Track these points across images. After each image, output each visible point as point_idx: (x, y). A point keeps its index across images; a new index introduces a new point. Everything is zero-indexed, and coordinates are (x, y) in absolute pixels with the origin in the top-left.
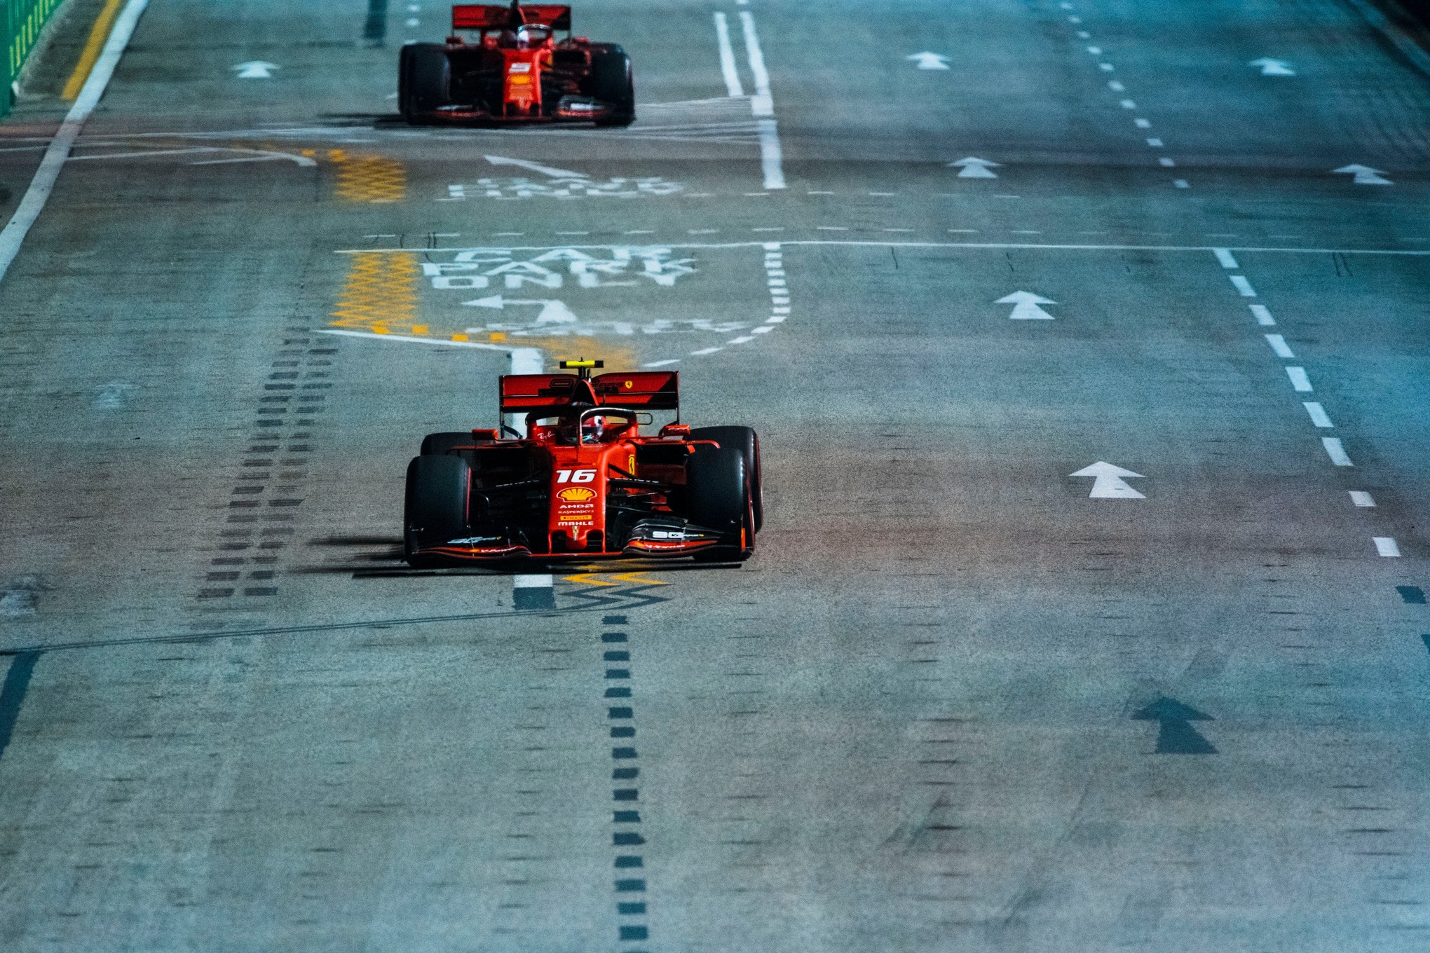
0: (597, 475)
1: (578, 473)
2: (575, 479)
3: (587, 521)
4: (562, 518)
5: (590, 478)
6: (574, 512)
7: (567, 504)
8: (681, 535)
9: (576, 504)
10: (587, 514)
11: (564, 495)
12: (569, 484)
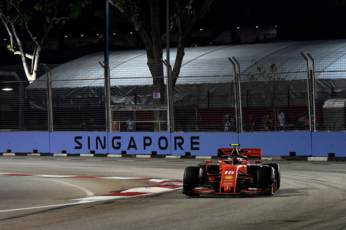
0: (235, 173)
1: (230, 172)
2: (229, 173)
3: (231, 185)
4: (224, 183)
5: (233, 173)
6: (228, 182)
7: (226, 180)
8: (256, 189)
9: (229, 180)
10: (231, 183)
11: (226, 177)
12: (227, 175)
